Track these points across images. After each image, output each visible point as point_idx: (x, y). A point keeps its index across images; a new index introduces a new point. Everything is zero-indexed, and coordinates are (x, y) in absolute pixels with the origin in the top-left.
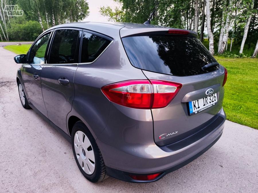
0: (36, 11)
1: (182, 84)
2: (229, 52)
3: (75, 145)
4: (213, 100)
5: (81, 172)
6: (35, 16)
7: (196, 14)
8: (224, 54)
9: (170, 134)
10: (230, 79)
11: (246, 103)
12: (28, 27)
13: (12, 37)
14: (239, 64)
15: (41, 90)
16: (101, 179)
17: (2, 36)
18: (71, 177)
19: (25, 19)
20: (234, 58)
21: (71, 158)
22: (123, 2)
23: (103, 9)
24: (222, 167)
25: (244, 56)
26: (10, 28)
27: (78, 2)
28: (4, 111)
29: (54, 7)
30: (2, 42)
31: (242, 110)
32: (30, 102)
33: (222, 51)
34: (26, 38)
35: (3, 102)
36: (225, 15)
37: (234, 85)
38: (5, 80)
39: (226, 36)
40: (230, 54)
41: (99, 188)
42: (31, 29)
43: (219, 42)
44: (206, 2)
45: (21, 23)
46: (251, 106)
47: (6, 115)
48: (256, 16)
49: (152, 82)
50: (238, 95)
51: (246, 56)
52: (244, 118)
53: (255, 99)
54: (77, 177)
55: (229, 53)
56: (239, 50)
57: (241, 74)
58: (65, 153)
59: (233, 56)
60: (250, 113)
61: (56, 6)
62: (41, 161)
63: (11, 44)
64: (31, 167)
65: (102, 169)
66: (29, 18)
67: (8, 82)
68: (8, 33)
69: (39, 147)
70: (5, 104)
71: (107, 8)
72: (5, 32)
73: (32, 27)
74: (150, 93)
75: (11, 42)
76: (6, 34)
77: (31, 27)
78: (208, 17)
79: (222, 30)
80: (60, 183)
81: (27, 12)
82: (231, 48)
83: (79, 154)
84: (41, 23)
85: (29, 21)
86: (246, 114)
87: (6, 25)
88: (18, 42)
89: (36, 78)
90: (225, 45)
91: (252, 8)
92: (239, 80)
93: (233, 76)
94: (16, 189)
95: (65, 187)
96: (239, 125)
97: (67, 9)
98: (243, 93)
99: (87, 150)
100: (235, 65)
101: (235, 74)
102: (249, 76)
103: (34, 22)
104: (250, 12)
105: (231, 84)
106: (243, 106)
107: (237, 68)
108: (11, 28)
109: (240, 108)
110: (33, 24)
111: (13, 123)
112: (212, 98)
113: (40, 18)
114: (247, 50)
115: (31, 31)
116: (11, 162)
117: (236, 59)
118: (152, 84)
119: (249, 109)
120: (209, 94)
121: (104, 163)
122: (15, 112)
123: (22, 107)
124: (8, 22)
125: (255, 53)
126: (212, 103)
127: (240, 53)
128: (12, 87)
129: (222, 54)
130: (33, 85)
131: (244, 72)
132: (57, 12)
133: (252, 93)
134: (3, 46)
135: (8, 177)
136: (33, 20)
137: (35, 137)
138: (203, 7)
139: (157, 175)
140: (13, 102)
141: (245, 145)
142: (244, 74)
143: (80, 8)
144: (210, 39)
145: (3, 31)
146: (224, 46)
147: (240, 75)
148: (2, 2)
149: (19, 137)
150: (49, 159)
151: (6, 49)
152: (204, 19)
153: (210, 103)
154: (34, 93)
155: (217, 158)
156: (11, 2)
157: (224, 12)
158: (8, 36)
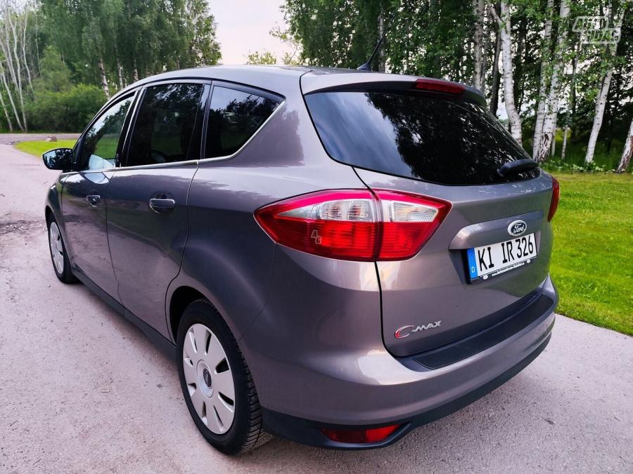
0: (94, 62)
1: (452, 203)
2: (560, 159)
3: (186, 360)
4: (527, 251)
5: (199, 429)
6: (92, 74)
7: (478, 70)
8: (547, 164)
9: (423, 326)
10: (564, 221)
11: (606, 275)
12: (75, 98)
13: (36, 122)
14: (585, 186)
15: (105, 238)
16: (248, 443)
17: (11, 120)
18: (172, 442)
19: (67, 81)
20: (572, 174)
21: (175, 396)
22: (302, 42)
23: (255, 58)
24: (550, 422)
25: (597, 168)
26: (33, 100)
27: (196, 41)
28: (11, 288)
29: (138, 52)
30: (11, 133)
31: (597, 293)
32: (77, 266)
33: (543, 156)
34: (69, 125)
35: (10, 267)
36: (547, 69)
37: (576, 235)
38: (15, 219)
39: (552, 121)
40: (562, 165)
41: (242, 468)
42: (82, 105)
43: (535, 136)
44: (501, 40)
45: (58, 90)
46: (619, 284)
47: (17, 297)
48: (622, 75)
49: (377, 195)
50: (584, 259)
51: (602, 169)
52: (602, 311)
53: (627, 268)
54: (188, 443)
55: (559, 162)
56: (584, 154)
57: (592, 208)
58: (159, 386)
59: (569, 167)
60: (617, 301)
61: (142, 50)
62: (99, 403)
63: (34, 139)
64: (76, 417)
65: (253, 415)
66: (77, 78)
67: (24, 222)
68: (26, 113)
69: (95, 370)
70: (15, 272)
71: (264, 57)
72: (18, 110)
73: (85, 101)
74: (374, 221)
75: (32, 133)
76: (20, 115)
77: (81, 100)
78: (507, 76)
79: (541, 106)
80: (145, 456)
81: (72, 63)
82: (563, 151)
83: (194, 385)
84: (106, 88)
85: (78, 86)
86: (606, 302)
87: (23, 93)
88: (51, 135)
89: (94, 203)
90: (549, 142)
91: (613, 54)
92: (587, 223)
93: (572, 214)
94: (37, 469)
95: (159, 466)
96: (591, 326)
97: (171, 58)
98: (597, 253)
99: (215, 372)
100: (576, 190)
101: (576, 209)
102: (611, 213)
103: (91, 88)
104: (608, 62)
105: (568, 233)
106: (599, 284)
107: (581, 196)
108: (35, 101)
109: (593, 288)
110: (88, 93)
111: (32, 314)
112: (522, 246)
113: (105, 77)
114: (603, 154)
115: (81, 109)
116: (25, 405)
117: (578, 175)
118: (377, 199)
119: (613, 290)
120: (517, 233)
121: (258, 401)
122: (39, 291)
123: (57, 279)
124: (27, 87)
125: (622, 160)
126: (523, 258)
127: (587, 162)
128: (33, 234)
129: (543, 162)
130: (86, 227)
131: (598, 205)
132: (145, 65)
133: (621, 253)
134: (13, 143)
135: (16, 439)
136: (87, 83)
137: (86, 348)
138: (495, 55)
139: (392, 428)
140: (33, 268)
141: (608, 373)
142: (597, 208)
143: (200, 55)
144: (513, 128)
145: (14, 108)
146: (546, 146)
147: (588, 210)
148: (16, 41)
149: (47, 347)
150: (120, 399)
151: (20, 149)
152: (498, 82)
153: (519, 257)
154: (86, 247)
155: (539, 403)
156: (36, 40)
157: (544, 64)
158: (27, 120)
